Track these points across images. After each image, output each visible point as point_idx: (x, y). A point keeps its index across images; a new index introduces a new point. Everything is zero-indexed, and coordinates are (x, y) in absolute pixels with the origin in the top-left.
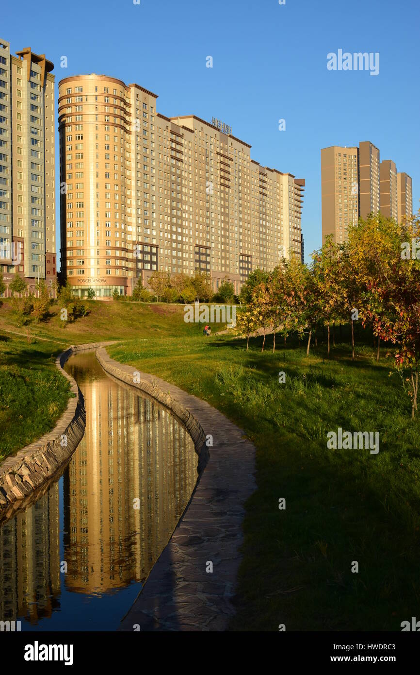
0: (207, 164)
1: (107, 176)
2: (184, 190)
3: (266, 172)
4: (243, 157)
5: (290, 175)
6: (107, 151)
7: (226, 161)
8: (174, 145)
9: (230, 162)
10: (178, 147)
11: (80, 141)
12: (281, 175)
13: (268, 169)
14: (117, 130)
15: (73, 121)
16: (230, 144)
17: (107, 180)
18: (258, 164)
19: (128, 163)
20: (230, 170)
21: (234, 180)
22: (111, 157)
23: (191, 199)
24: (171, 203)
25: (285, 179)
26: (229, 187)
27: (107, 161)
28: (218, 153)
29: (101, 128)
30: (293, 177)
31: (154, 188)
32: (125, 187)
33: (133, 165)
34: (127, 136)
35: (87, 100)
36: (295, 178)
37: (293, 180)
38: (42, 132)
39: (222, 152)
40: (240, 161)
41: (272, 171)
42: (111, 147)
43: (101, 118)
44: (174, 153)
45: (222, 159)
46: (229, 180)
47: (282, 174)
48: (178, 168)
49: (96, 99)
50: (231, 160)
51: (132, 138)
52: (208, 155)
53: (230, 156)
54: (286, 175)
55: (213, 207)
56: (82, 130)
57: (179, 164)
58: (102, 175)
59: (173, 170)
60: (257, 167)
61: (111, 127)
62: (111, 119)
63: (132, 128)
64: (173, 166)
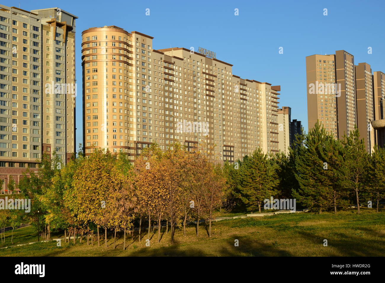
0: (195, 81)
1: (114, 96)
2: (175, 102)
3: (246, 82)
4: (226, 73)
5: (266, 83)
6: (114, 80)
7: (211, 78)
8: (167, 71)
9: (214, 79)
10: (170, 72)
11: (96, 73)
12: (259, 84)
13: (247, 80)
14: (121, 64)
15: (91, 59)
16: (214, 65)
17: (114, 100)
18: (239, 77)
19: (130, 86)
20: (214, 84)
21: (218, 91)
22: (117, 83)
23: (181, 108)
24: (164, 112)
25: (263, 87)
26: (213, 97)
27: (114, 86)
28: (203, 73)
29: (110, 64)
30: (270, 85)
31: (151, 103)
32: (128, 103)
33: (134, 88)
34: (130, 68)
35: (100, 45)
36: (271, 86)
37: (270, 87)
38: (64, 73)
39: (207, 72)
40: (223, 76)
41: (251, 81)
42: (117, 77)
43: (110, 57)
44: (167, 76)
45: (207, 77)
46: (213, 91)
47: (261, 83)
48: (171, 86)
49: (106, 44)
50: (216, 76)
51: (134, 68)
52: (196, 75)
53: (214, 74)
54: (263, 83)
55: (200, 112)
56: (97, 65)
57: (171, 83)
58: (110, 96)
59: (167, 88)
60: (239, 79)
61: (117, 63)
62: (117, 57)
63: (133, 62)
64: (166, 85)
